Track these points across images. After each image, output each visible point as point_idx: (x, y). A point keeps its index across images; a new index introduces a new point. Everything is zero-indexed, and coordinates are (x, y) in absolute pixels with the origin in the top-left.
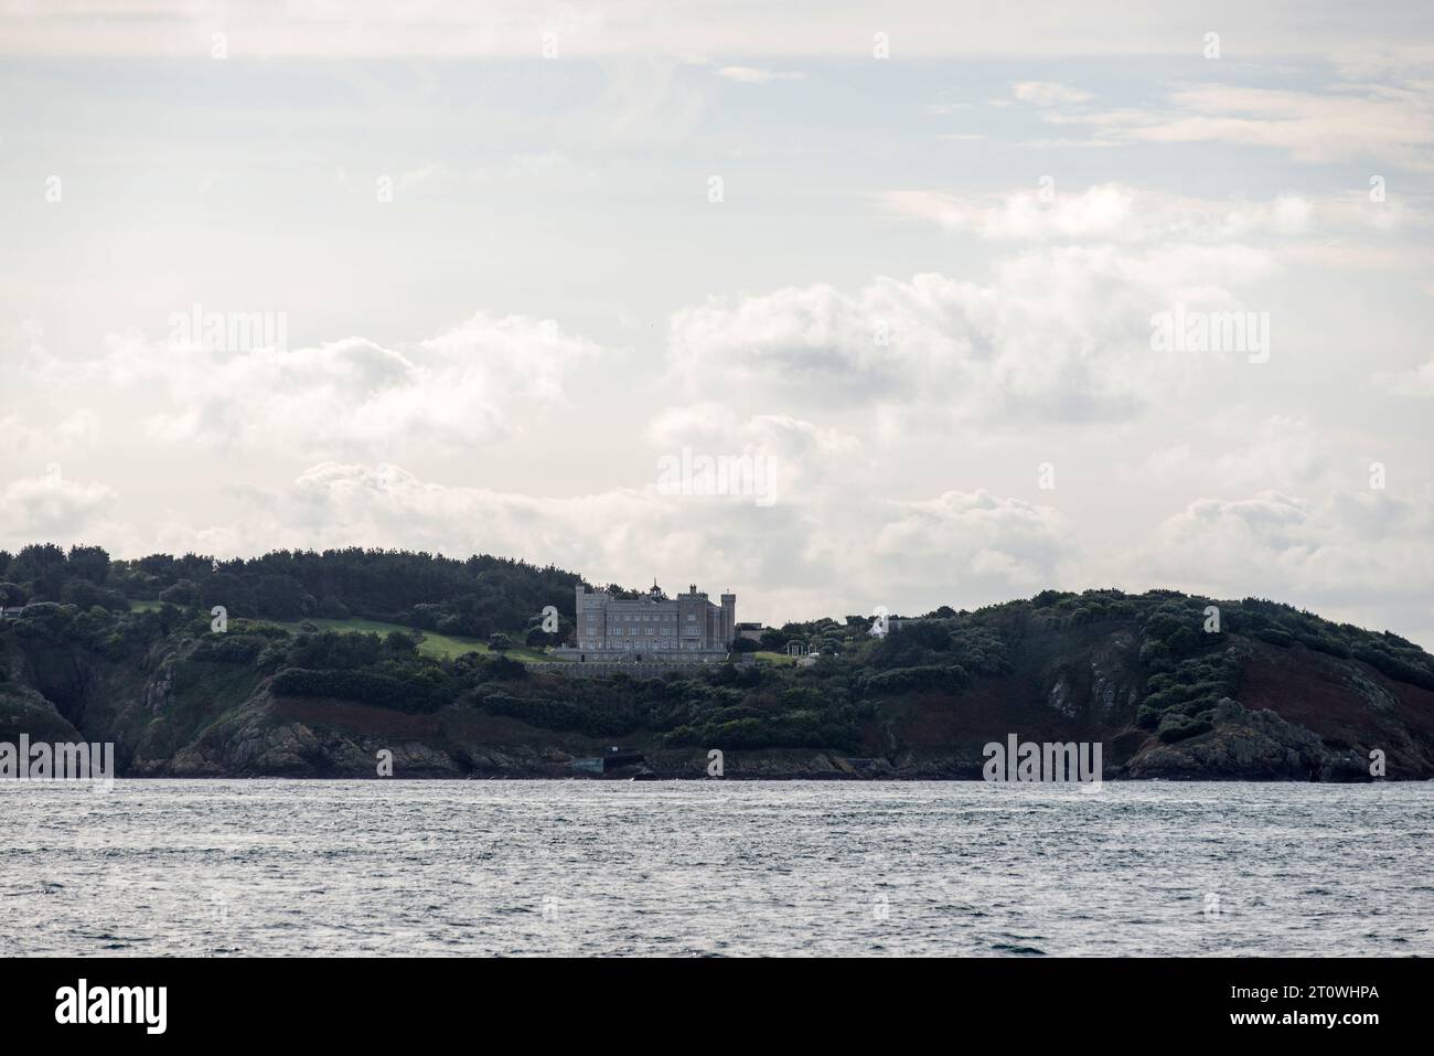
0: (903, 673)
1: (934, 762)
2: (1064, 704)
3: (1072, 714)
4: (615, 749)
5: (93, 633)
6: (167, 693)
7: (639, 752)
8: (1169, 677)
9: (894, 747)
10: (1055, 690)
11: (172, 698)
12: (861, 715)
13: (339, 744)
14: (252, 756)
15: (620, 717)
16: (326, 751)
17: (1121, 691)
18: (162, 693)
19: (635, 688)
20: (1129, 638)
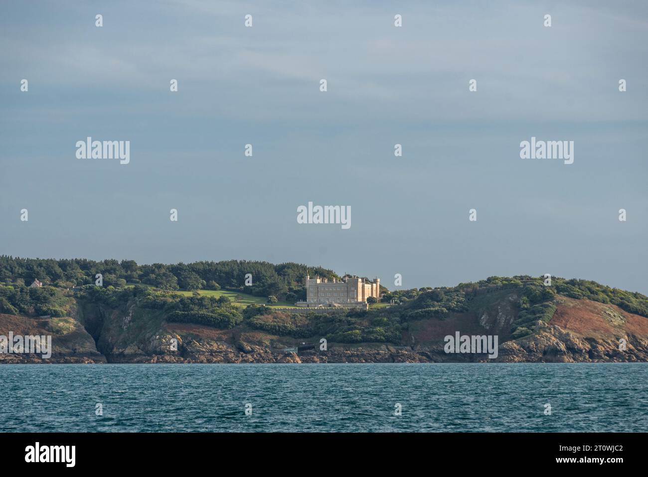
0: (422, 312)
1: (429, 348)
2: (485, 324)
3: (488, 328)
4: (304, 343)
5: (107, 297)
6: (130, 322)
7: (314, 345)
8: (526, 312)
9: (413, 342)
10: (482, 318)
11: (131, 324)
12: (403, 329)
13: (191, 342)
14: (156, 347)
15: (308, 330)
16: (185, 345)
17: (508, 318)
18: (128, 322)
19: (316, 318)
20: (515, 297)
